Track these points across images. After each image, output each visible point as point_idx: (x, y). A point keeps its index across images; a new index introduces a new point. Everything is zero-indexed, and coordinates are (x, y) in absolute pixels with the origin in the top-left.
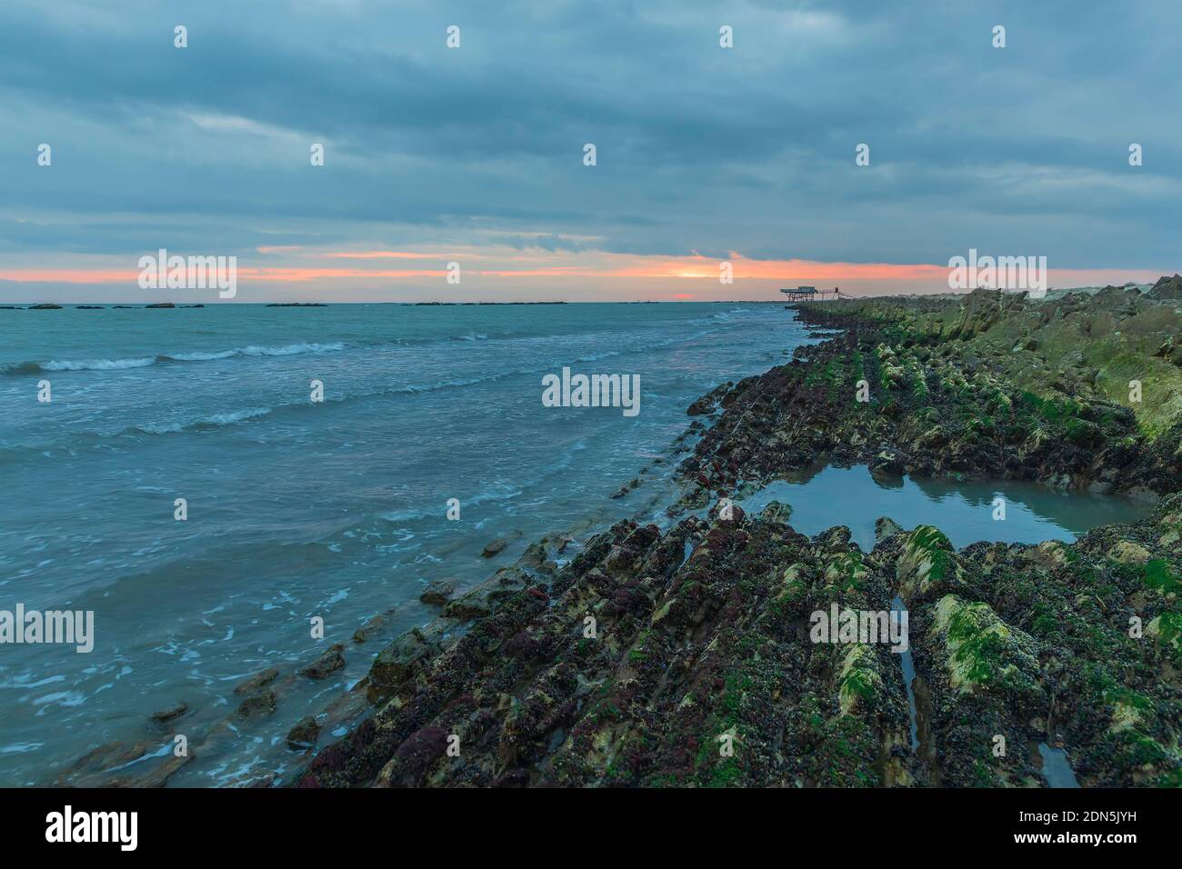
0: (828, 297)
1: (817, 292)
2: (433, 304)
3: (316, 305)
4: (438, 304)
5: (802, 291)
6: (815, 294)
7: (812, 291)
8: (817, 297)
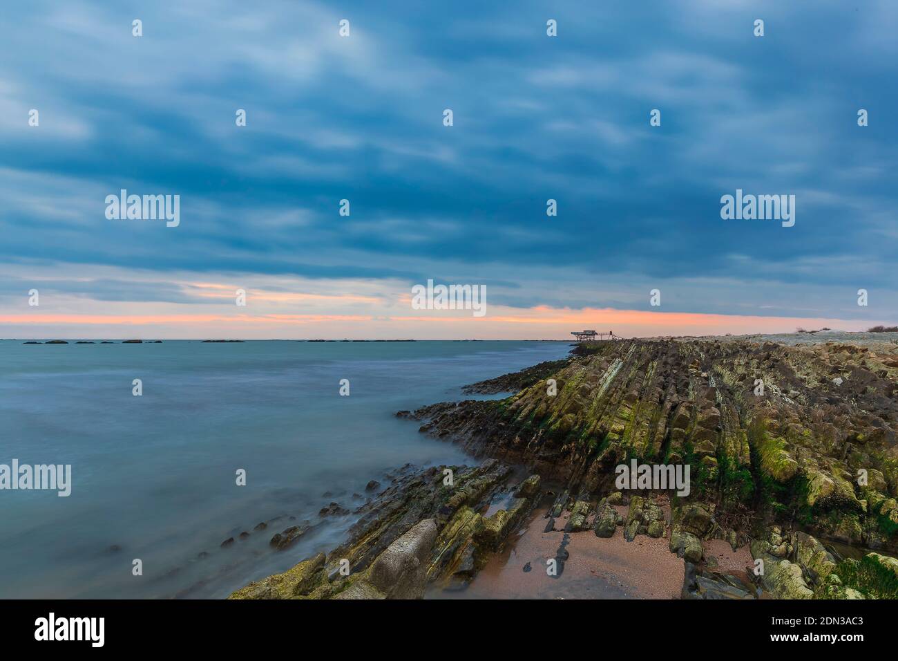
0: (605, 338)
1: (597, 334)
2: (320, 341)
3: (237, 341)
4: (323, 341)
5: (586, 333)
6: (596, 336)
7: (594, 333)
8: (597, 338)
